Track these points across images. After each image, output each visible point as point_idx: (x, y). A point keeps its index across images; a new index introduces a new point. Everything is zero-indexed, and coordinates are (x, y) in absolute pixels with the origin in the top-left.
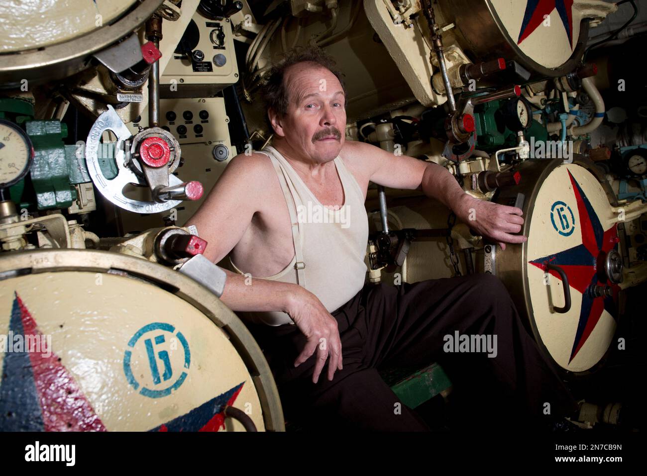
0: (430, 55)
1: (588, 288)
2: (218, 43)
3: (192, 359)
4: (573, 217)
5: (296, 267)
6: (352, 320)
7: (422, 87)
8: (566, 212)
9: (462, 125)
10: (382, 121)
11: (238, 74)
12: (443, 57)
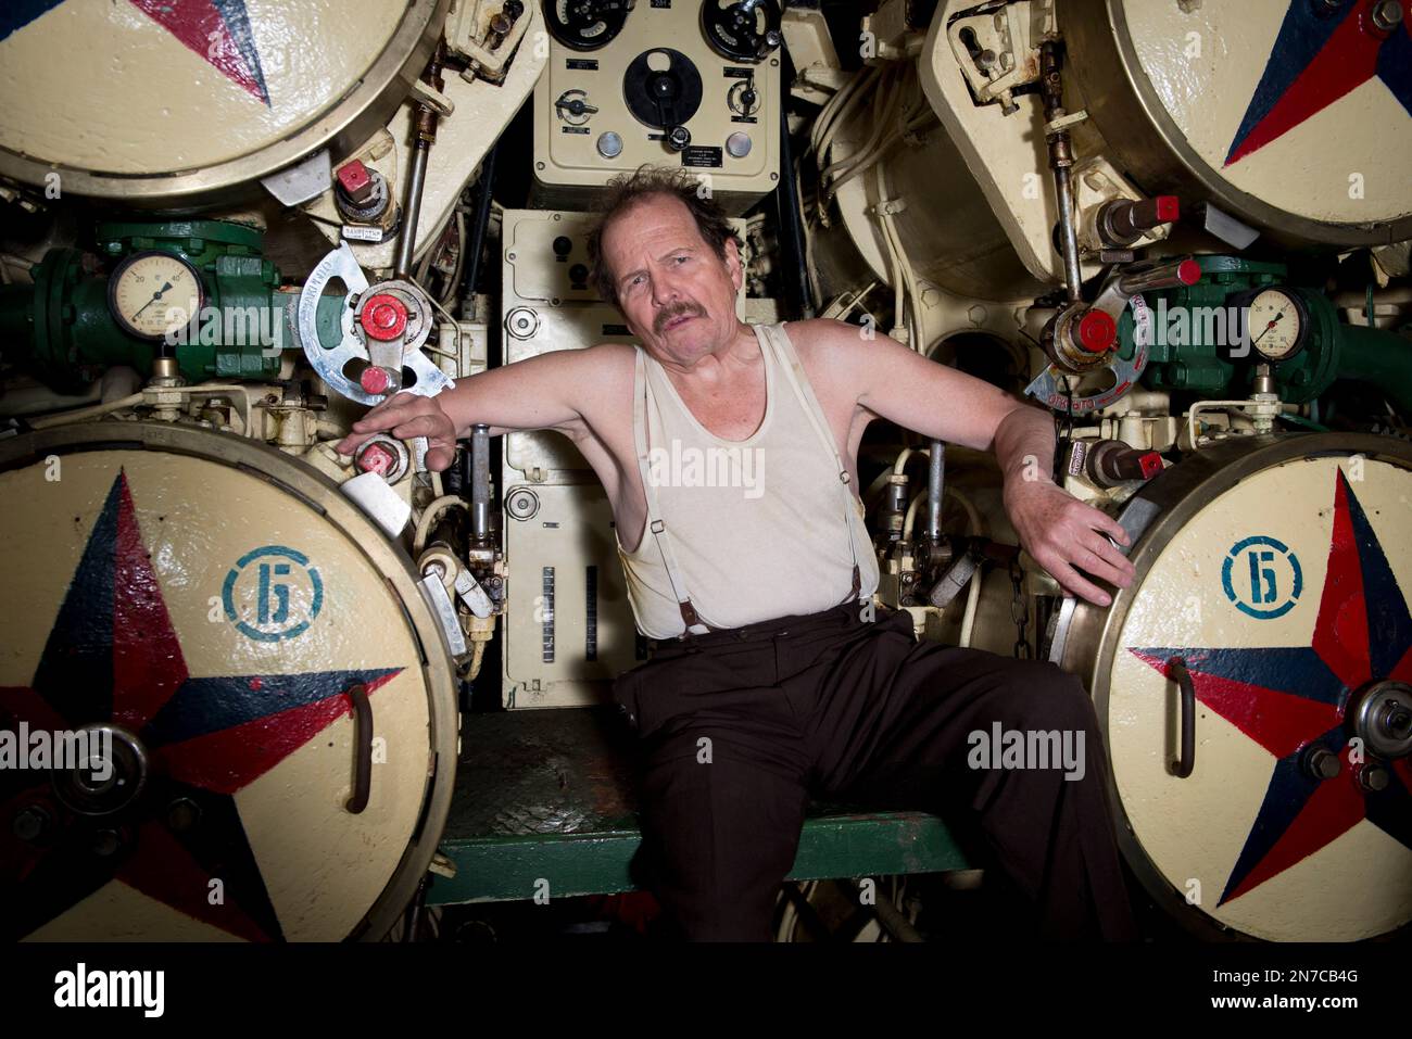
2: (741, 110)
3: (323, 608)
5: (652, 527)
7: (1026, 241)
9: (1078, 334)
12: (1068, 182)
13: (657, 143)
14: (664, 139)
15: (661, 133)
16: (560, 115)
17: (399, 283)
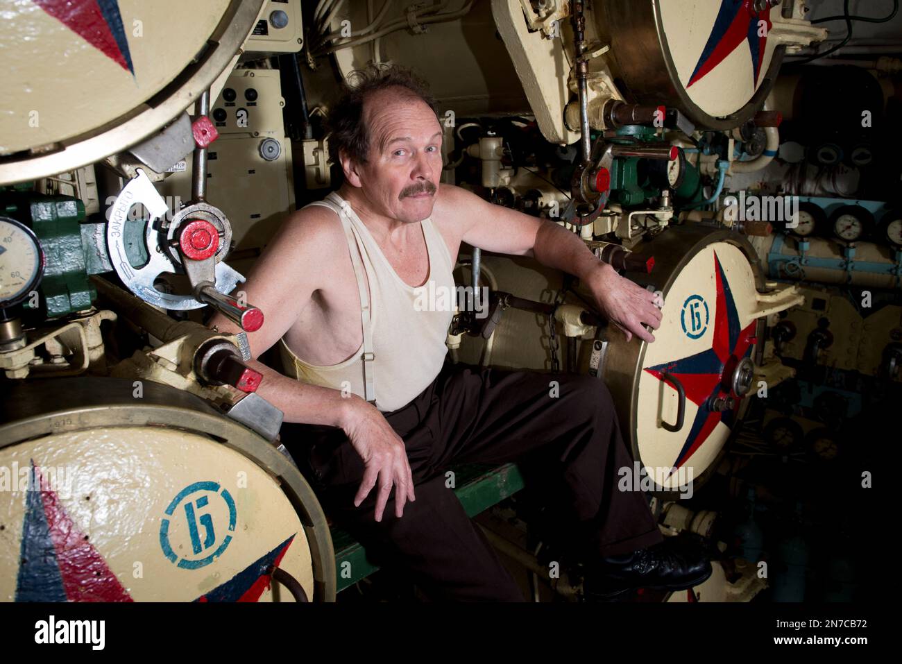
0: (568, 75)
1: (707, 399)
3: (238, 520)
4: (707, 316)
5: (363, 357)
6: (423, 415)
7: (551, 119)
8: (701, 309)
9: (594, 182)
10: (489, 133)
11: (302, 39)
12: (586, 87)
17: (201, 205)
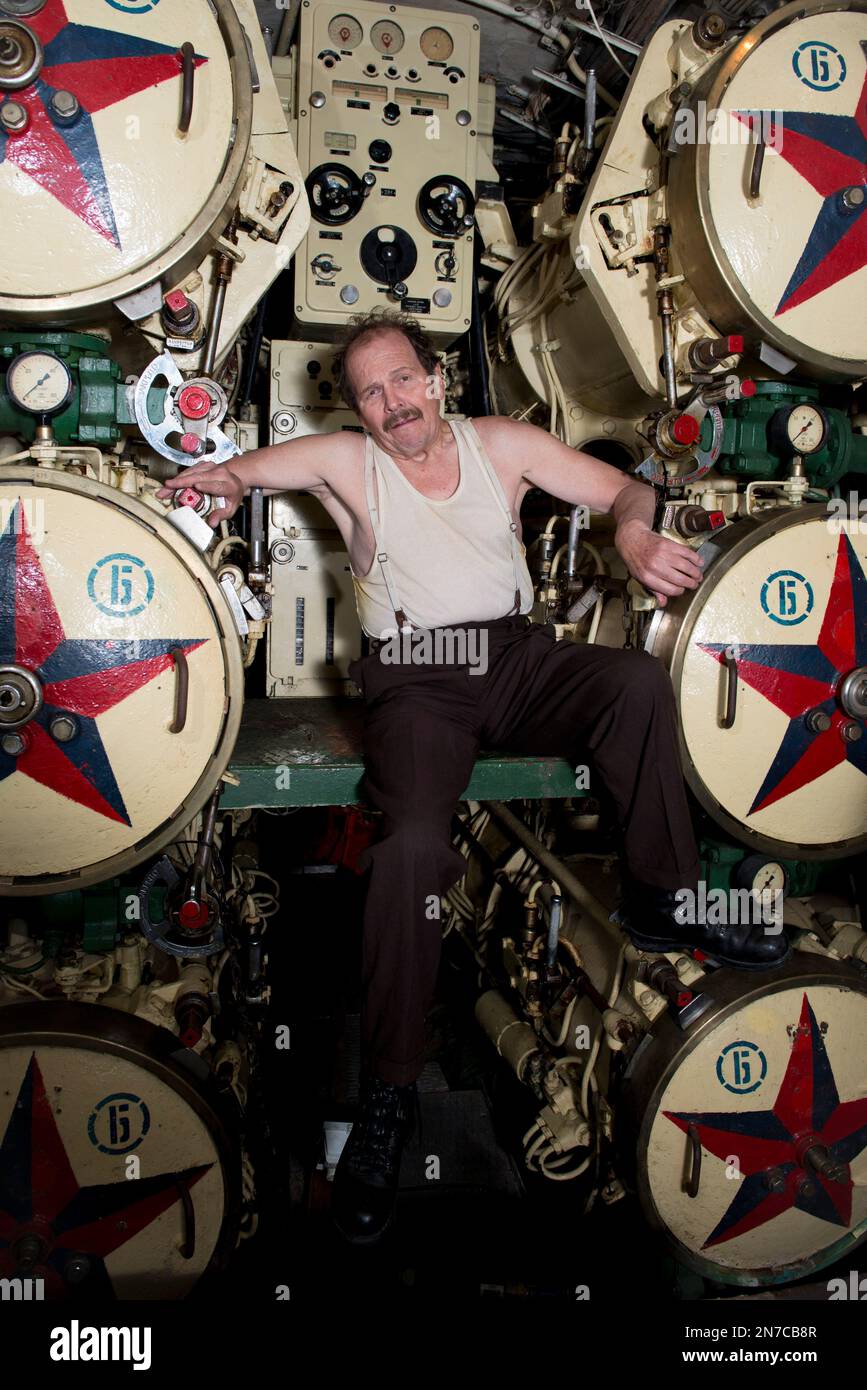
2: (445, 272)
3: (154, 597)
4: (811, 601)
5: (378, 559)
7: (641, 366)
9: (673, 432)
11: (470, 319)
12: (670, 325)
13: (384, 294)
14: (388, 291)
15: (387, 287)
16: (314, 272)
17: (205, 379)
